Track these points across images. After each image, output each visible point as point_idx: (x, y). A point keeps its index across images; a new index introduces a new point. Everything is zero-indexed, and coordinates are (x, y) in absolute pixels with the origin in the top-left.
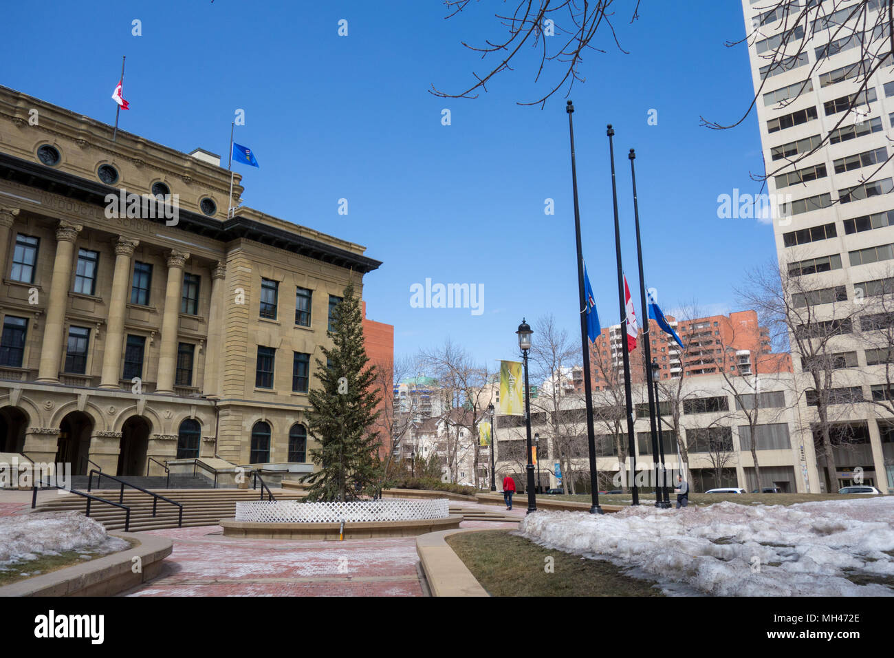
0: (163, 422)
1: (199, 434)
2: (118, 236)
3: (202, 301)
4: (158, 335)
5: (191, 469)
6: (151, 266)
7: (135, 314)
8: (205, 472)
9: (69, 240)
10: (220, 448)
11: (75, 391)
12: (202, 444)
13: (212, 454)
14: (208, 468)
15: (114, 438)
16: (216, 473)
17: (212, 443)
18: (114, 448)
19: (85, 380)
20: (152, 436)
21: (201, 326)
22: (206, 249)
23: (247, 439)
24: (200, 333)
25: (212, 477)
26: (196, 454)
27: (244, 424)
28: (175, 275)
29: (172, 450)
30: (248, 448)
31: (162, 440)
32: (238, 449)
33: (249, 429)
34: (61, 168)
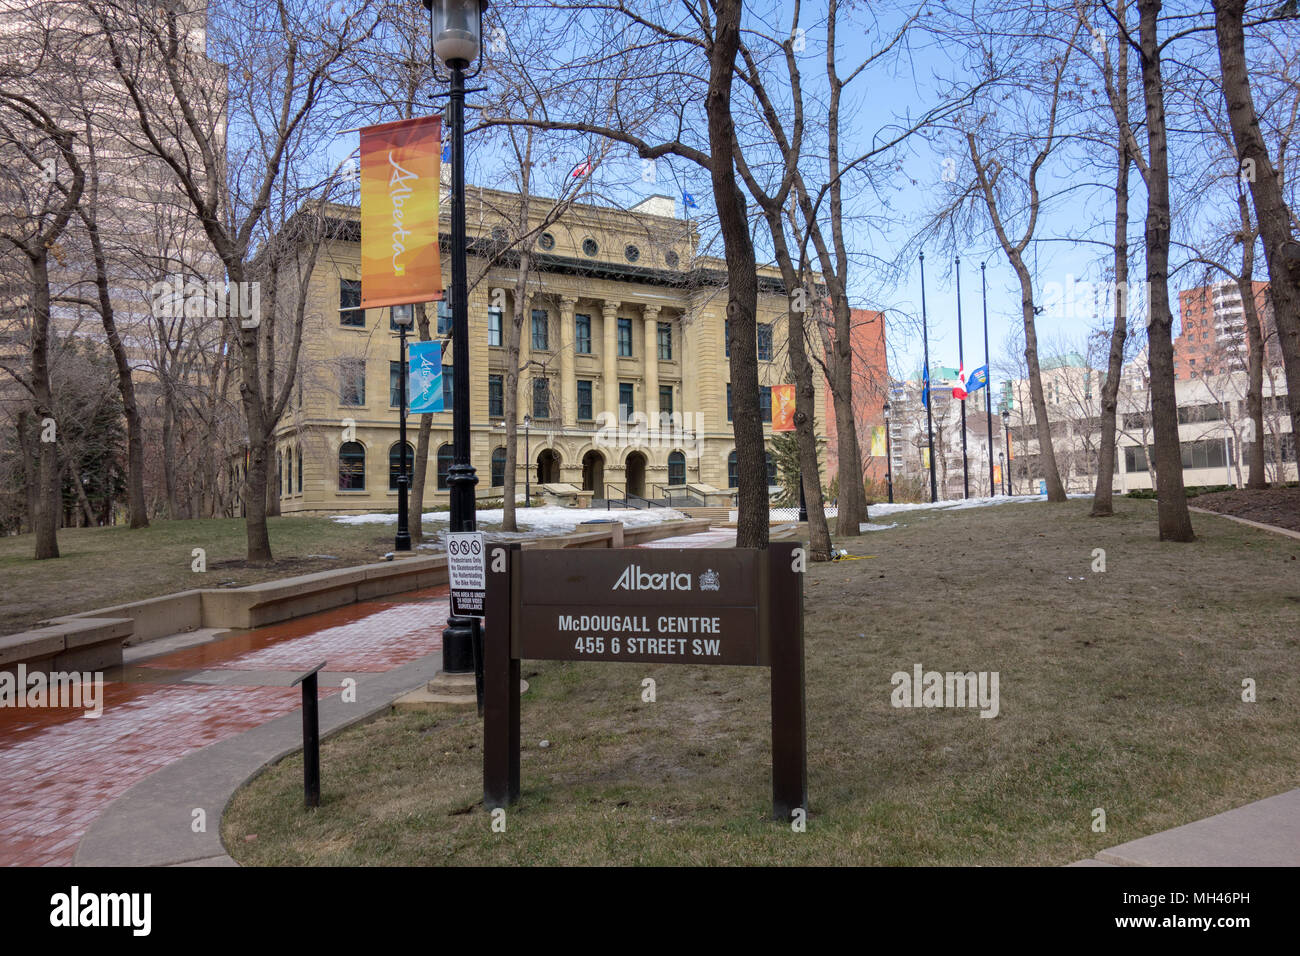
0: (655, 454)
1: (683, 465)
2: (603, 301)
3: (675, 348)
4: (642, 381)
5: (684, 493)
6: (630, 321)
7: (624, 365)
8: (695, 495)
9: (569, 311)
10: (702, 476)
11: (590, 434)
12: (687, 473)
13: (696, 480)
14: (698, 492)
15: (621, 469)
16: (705, 496)
17: (696, 470)
18: (621, 478)
19: (593, 424)
20: (647, 467)
21: (676, 369)
22: (672, 299)
23: (725, 467)
24: (676, 375)
25: (702, 499)
26: (683, 481)
27: (721, 454)
28: (651, 326)
29: (664, 478)
30: (726, 475)
31: (655, 470)
32: (718, 477)
33: (726, 458)
34: (557, 252)
